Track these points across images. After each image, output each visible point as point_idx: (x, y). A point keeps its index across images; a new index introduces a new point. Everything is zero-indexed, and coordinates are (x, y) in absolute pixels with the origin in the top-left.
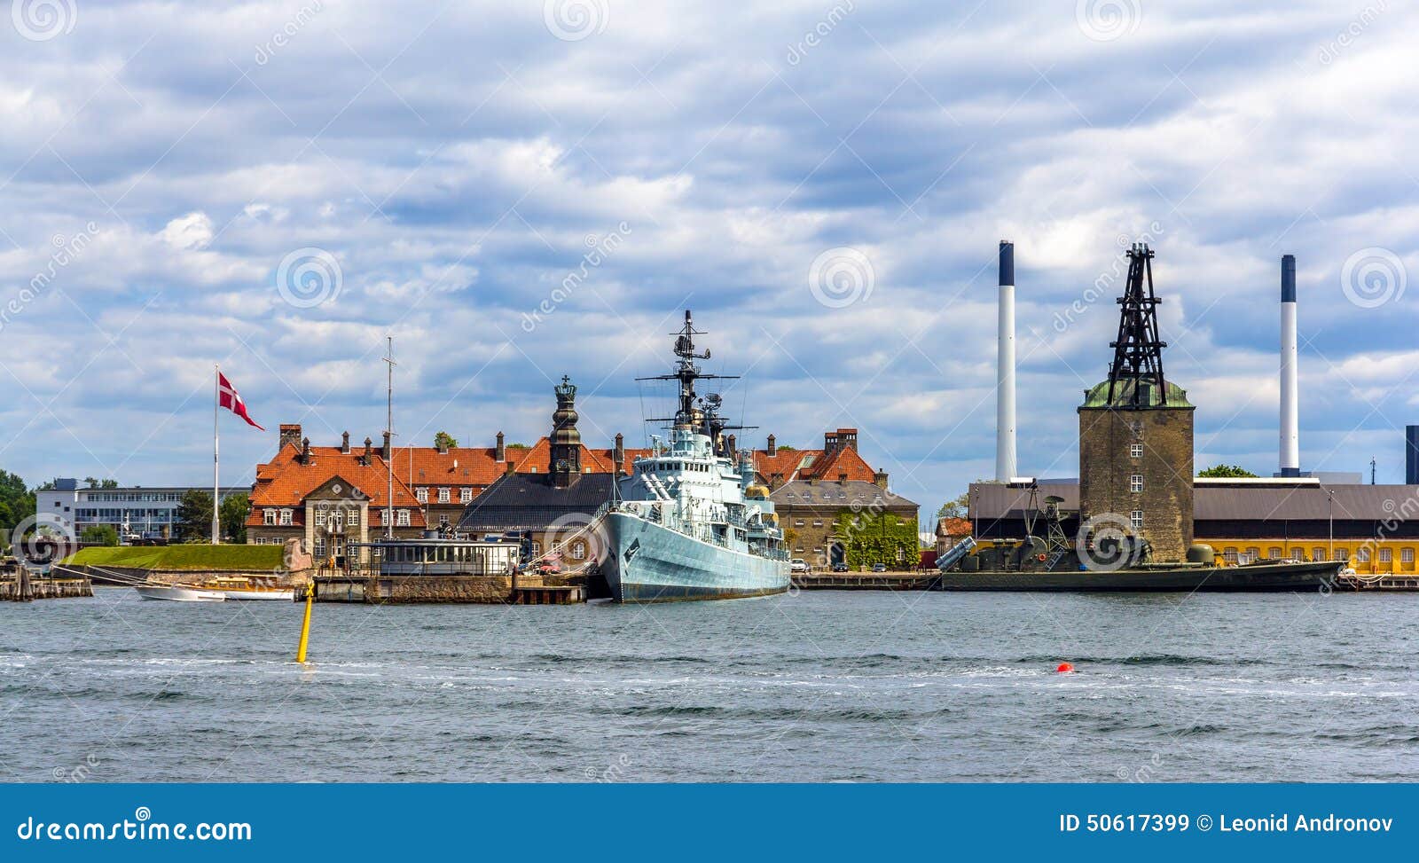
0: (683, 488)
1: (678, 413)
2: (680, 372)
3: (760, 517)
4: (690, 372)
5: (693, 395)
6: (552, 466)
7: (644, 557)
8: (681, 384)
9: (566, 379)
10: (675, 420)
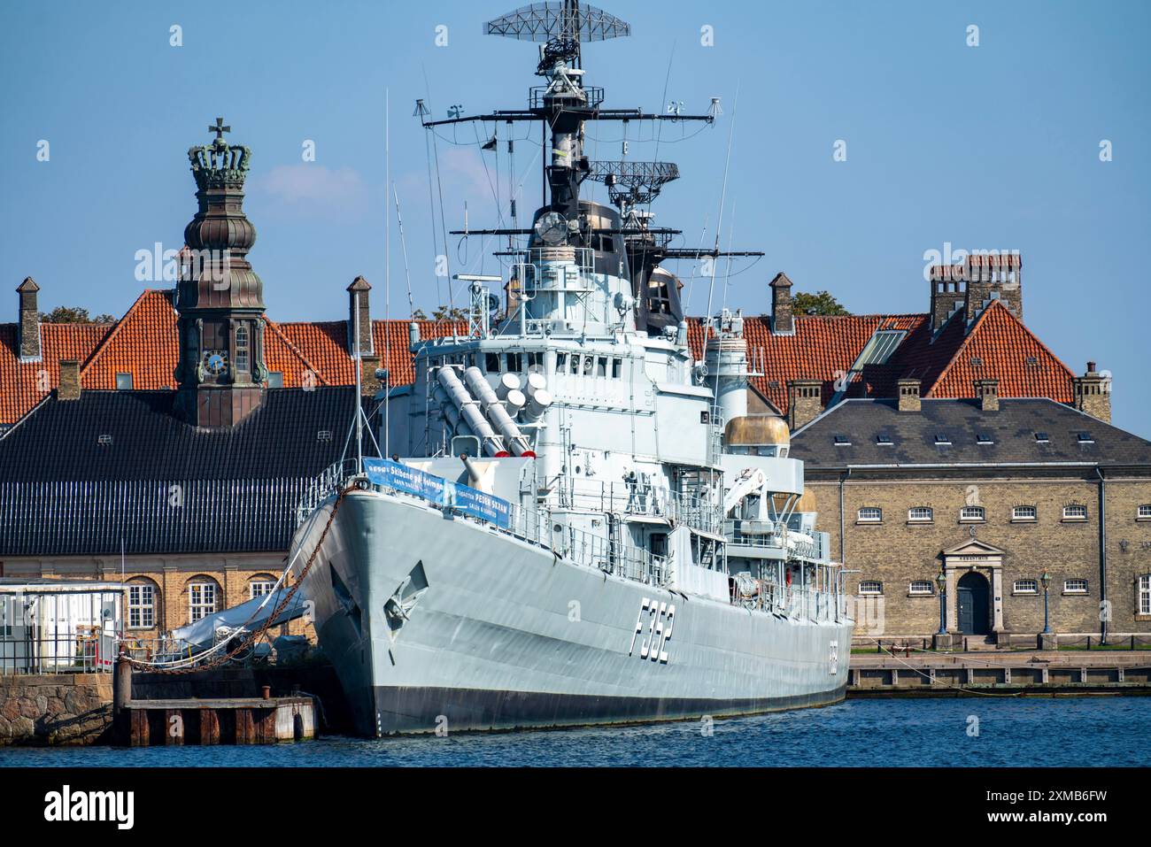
0: (548, 423)
1: (541, 213)
2: (547, 100)
3: (763, 502)
4: (574, 101)
5: (583, 164)
6: (185, 371)
7: (440, 614)
8: (549, 134)
9: (219, 129)
10: (532, 232)
